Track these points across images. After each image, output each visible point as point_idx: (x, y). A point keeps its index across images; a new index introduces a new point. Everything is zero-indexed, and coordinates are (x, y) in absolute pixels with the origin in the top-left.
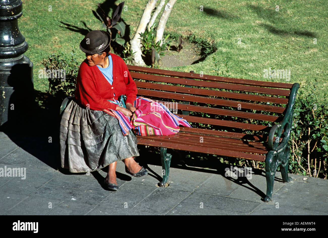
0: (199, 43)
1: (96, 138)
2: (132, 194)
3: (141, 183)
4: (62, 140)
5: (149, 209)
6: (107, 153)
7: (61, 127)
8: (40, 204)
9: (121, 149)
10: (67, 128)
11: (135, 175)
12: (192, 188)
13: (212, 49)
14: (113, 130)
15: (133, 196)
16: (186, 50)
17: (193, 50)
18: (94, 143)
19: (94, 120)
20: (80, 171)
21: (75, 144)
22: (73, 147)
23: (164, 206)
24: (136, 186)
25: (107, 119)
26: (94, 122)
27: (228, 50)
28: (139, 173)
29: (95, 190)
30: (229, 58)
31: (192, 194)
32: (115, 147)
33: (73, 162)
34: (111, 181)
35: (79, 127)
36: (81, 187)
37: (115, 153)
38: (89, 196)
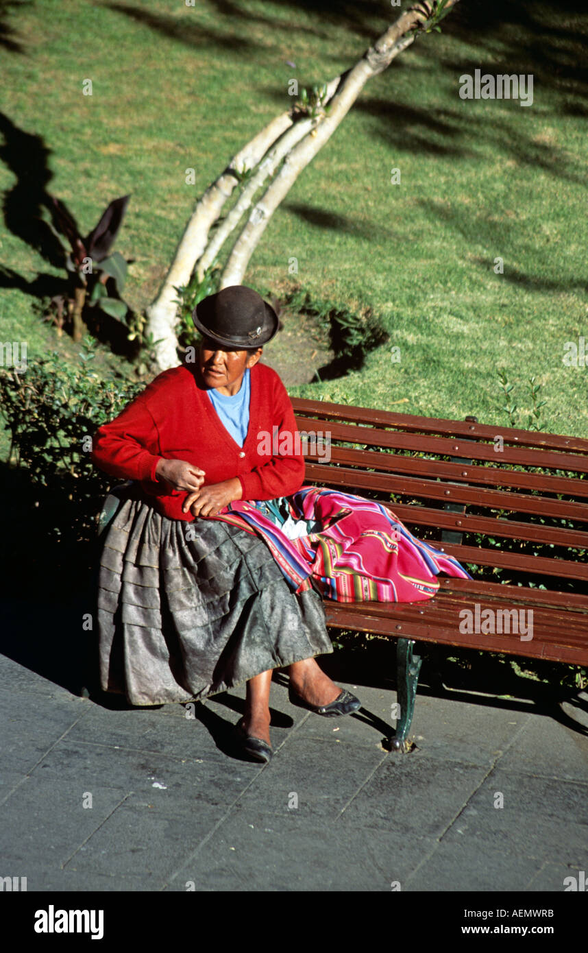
0: (323, 313)
1: (208, 604)
2: (319, 771)
3: (333, 740)
4: (104, 612)
5: (385, 819)
6: (243, 646)
7: (103, 574)
8: (69, 799)
9: (285, 636)
10: (118, 578)
11: (324, 710)
12: (485, 756)
13: (369, 334)
14: (260, 579)
15: (325, 779)
16: (286, 336)
17: (306, 334)
18: (204, 617)
19: (204, 552)
20: (159, 700)
21: (142, 623)
22: (137, 631)
23: (427, 812)
24: (321, 749)
25: (244, 549)
26: (204, 559)
27: (424, 339)
28: (336, 706)
29: (209, 759)
30: (434, 362)
31: (491, 774)
32: (269, 628)
33: (139, 675)
34: (255, 731)
35: (157, 574)
36: (166, 750)
37: (266, 644)
38: (199, 777)
